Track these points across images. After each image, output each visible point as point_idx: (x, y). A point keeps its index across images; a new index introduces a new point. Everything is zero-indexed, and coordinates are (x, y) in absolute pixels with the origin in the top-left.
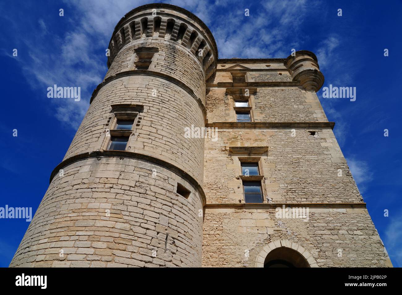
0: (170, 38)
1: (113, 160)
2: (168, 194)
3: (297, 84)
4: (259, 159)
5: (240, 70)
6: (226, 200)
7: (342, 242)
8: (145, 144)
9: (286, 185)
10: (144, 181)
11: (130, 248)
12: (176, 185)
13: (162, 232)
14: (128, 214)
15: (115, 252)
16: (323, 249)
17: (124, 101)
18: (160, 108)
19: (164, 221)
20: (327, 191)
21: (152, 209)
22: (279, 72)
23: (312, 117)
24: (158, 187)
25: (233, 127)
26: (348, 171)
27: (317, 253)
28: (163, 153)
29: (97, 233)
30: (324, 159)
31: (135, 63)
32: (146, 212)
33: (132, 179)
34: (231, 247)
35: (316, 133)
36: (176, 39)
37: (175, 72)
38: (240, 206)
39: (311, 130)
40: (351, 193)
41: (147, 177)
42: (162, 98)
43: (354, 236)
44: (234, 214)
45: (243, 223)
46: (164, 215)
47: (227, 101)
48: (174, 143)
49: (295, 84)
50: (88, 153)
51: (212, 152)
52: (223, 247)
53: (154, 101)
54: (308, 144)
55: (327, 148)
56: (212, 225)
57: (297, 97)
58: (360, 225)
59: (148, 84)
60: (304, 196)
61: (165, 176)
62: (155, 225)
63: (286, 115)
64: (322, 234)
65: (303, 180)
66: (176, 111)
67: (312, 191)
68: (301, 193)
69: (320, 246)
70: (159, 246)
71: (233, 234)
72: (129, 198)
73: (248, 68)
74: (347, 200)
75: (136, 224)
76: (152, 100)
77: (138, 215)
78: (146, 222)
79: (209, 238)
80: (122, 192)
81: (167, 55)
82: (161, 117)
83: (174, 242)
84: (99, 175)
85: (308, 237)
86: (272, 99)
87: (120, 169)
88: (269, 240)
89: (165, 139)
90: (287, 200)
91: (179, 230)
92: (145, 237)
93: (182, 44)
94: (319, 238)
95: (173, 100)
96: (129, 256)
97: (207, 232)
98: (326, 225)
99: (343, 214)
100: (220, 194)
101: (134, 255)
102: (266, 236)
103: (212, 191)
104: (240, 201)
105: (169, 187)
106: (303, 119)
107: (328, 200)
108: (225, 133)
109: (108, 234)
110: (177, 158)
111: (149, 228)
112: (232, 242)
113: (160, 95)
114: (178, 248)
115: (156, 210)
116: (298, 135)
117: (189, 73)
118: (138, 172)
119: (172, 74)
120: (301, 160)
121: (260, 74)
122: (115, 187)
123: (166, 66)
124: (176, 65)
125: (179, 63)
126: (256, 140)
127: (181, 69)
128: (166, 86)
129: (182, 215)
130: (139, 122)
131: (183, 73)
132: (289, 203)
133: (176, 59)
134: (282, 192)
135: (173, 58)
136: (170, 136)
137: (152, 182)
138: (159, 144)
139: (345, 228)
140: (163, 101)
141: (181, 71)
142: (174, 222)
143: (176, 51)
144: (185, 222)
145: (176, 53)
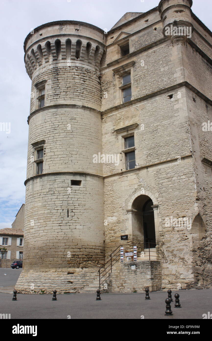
0: (52, 60)
1: (38, 180)
2: (66, 189)
3: (165, 40)
4: (134, 133)
5: (124, 39)
6: (115, 170)
7: (173, 185)
8: (50, 165)
9: (147, 151)
10: (52, 187)
11: (52, 220)
12: (70, 182)
13: (65, 209)
14: (48, 205)
15: (47, 222)
16: (162, 192)
17: (36, 137)
18: (54, 135)
19: (65, 203)
20: (171, 150)
21: (58, 200)
22: (154, 27)
23: (172, 78)
24: (59, 187)
25: (118, 109)
26: (188, 129)
27: (158, 195)
28: (60, 166)
29: (40, 217)
30: (174, 121)
31: (37, 98)
32: (56, 202)
33: (47, 188)
34: (117, 200)
35: (173, 96)
36: (56, 58)
37: (60, 96)
38: (121, 174)
39: (170, 94)
40: (186, 147)
41: (53, 185)
42: (54, 126)
43: (180, 180)
44: (118, 179)
45: (123, 184)
46: (65, 201)
47: (114, 83)
48: (65, 156)
49: (164, 40)
50: (29, 179)
51: (107, 136)
52: (113, 201)
53: (50, 131)
54: (166, 110)
55: (177, 110)
56: (108, 189)
57: (165, 56)
58: (185, 171)
59: (45, 118)
60: (157, 158)
61: (62, 180)
62: (61, 207)
63: (155, 82)
64: (163, 183)
65: (158, 144)
66: (64, 132)
67: (162, 152)
68: (155, 156)
69: (160, 190)
70: (64, 215)
71: (118, 192)
72: (47, 198)
73: (130, 34)
74: (182, 154)
75: (52, 209)
76: (49, 131)
77: (52, 205)
78: (56, 207)
79: (107, 197)
80: (44, 196)
81: (53, 82)
82: (55, 142)
83: (72, 211)
84: (35, 190)
85: (155, 186)
87: (41, 184)
88: (135, 192)
89: (59, 156)
90: (147, 163)
91: (75, 204)
92: (57, 214)
93: (63, 59)
94: (161, 185)
95: (61, 123)
96: (52, 223)
97: (106, 194)
98: (166, 175)
99: (178, 165)
100: (112, 167)
101: (54, 222)
102: (134, 190)
103: (108, 166)
104: (122, 170)
105: (66, 185)
106: (165, 83)
107: (171, 157)
108: (114, 117)
109: (43, 216)
110: (68, 166)
111: (58, 209)
112: (117, 197)
113: (52, 124)
114: (75, 213)
115: (61, 200)
116: (160, 102)
117: (71, 87)
118: (49, 184)
119: (58, 99)
120: (159, 127)
121: (139, 37)
122: (41, 194)
123: (53, 94)
124: (60, 88)
125: (62, 83)
126: (132, 117)
127: (64, 89)
128: (55, 114)
129: (76, 196)
130: (45, 151)
131: (66, 92)
132: (148, 164)
133: (60, 81)
134: (145, 157)
135: (57, 81)
136: (62, 153)
137: (56, 186)
138: (57, 162)
139: (177, 175)
140: (55, 128)
141: (64, 91)
142: (71, 202)
143: (58, 72)
144: (79, 199)
145: (59, 74)
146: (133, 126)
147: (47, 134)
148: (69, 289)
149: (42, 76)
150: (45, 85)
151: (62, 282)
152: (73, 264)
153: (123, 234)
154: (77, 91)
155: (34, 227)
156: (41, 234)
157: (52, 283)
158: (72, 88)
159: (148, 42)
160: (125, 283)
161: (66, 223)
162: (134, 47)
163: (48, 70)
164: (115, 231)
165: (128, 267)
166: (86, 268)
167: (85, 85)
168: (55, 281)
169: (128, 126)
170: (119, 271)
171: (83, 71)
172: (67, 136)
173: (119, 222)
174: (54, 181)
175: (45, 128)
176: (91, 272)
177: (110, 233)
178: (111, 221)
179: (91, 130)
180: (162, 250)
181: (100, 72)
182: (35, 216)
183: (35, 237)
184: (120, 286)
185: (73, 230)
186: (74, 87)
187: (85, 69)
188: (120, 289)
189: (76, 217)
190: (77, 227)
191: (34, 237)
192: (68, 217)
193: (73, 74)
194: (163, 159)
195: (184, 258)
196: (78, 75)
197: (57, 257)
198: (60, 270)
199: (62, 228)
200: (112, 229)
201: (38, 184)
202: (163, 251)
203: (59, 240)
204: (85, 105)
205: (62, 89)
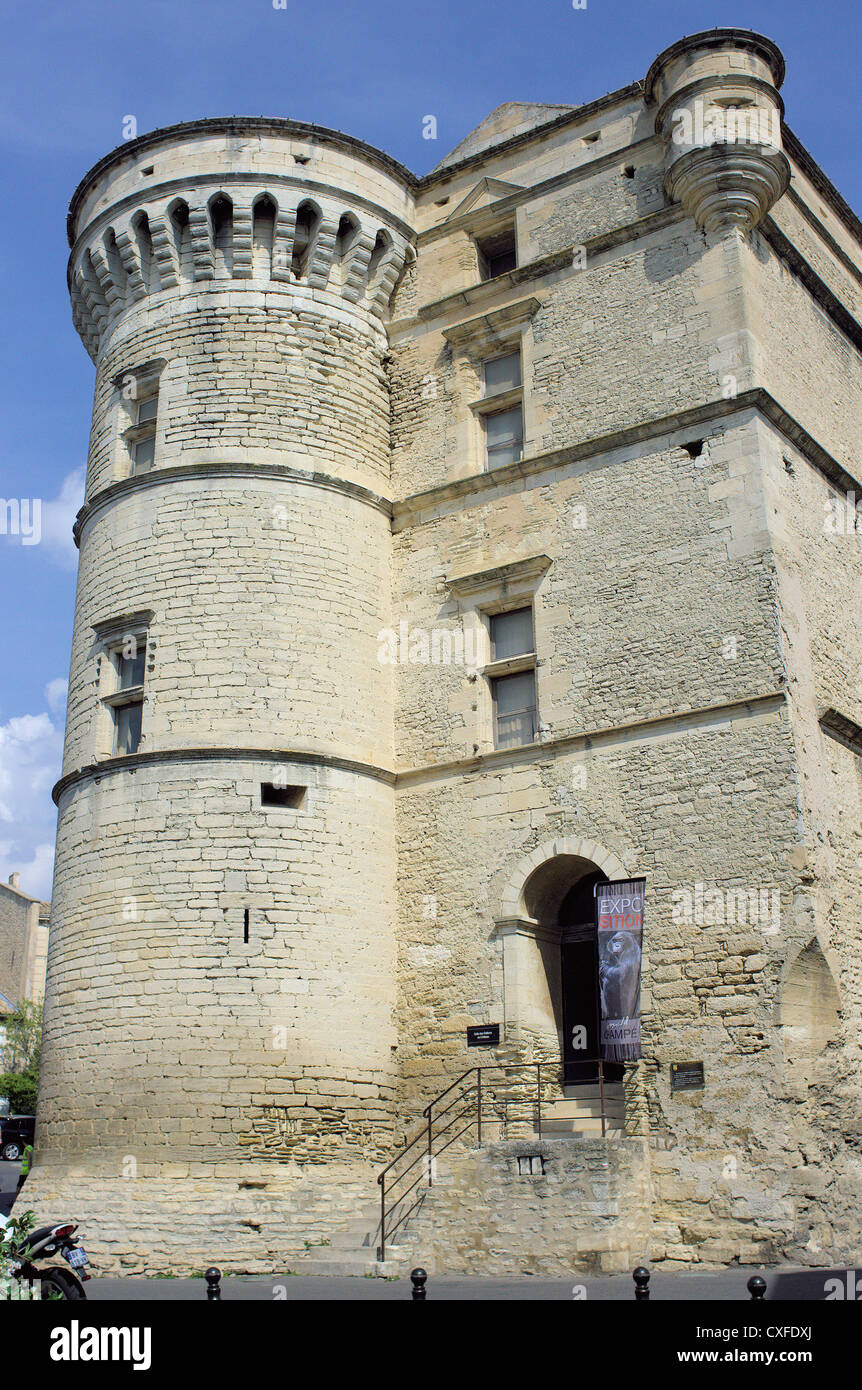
0: (192, 279)
1: (120, 779)
2: (238, 821)
3: (673, 218)
4: (531, 595)
5: (495, 206)
6: (446, 751)
7: (700, 818)
8: (172, 717)
9: (589, 674)
10: (183, 811)
11: (176, 951)
12: (258, 792)
13: (233, 905)
14: (160, 889)
15: (153, 963)
16: (652, 845)
17: (114, 598)
18: (191, 590)
19: (235, 882)
20: (693, 670)
21: (206, 865)
22: (623, 165)
23: (702, 374)
24: (212, 813)
25: (466, 494)
26: (767, 584)
27: (634, 859)
28: (217, 724)
29: (121, 937)
30: (708, 551)
31: (123, 435)
32: (193, 877)
33: (159, 814)
34: (454, 873)
35: (705, 445)
36: (207, 271)
38: (474, 765)
39: (691, 438)
40: (759, 661)
41: (186, 800)
42: (193, 552)
43: (734, 798)
44: (461, 787)
45: (480, 807)
46: (235, 870)
47: (450, 385)
49: (667, 219)
50: (76, 771)
51: (412, 605)
52: (438, 877)
53: (177, 573)
54: (671, 503)
55: (722, 507)
56: (413, 826)
58: (753, 761)
59: (154, 518)
60: (631, 700)
61: (224, 782)
62: (216, 896)
63: (625, 387)
64: (656, 806)
65: (637, 644)
66: (236, 578)
67: (653, 677)
68: (624, 692)
69: (645, 837)
70: (230, 933)
71: (458, 840)
72: (159, 856)
73: (521, 188)
74: (740, 689)
75: (179, 905)
76: (170, 575)
77: (180, 888)
78: (198, 895)
80: (144, 847)
81: (194, 369)
82: (199, 620)
83: (266, 916)
84: (103, 819)
85: (622, 819)
86: (588, 326)
87: (132, 797)
88: (534, 841)
89: (215, 681)
90: (587, 721)
91: (276, 888)
92: (200, 926)
93: (235, 276)
94: (648, 817)
95: (224, 542)
96: (176, 966)
98: (671, 777)
99: (722, 734)
100: (431, 736)
101: (184, 962)
102: (527, 834)
104: (476, 748)
105: (241, 804)
106: (672, 393)
107: (692, 700)
108: (444, 525)
109: (137, 935)
110: (252, 722)
111: (204, 906)
112: (455, 862)
113: (189, 545)
114: (279, 927)
115: (216, 865)
116: (648, 472)
117: (270, 393)
118: (167, 795)
119: (213, 442)
120: (641, 574)
121: (559, 202)
122: (132, 840)
123: (194, 418)
124: (222, 395)
125: (233, 376)
126: (524, 530)
127: (242, 399)
128: (202, 503)
129: (282, 854)
130: (152, 657)
131: (250, 414)
132: (591, 728)
133: (222, 366)
134: (577, 697)
135: (211, 367)
136: (226, 667)
137: (198, 807)
138: (202, 704)
139: (717, 776)
140: (200, 562)
141: (242, 407)
142: (261, 877)
143: (218, 328)
144: (293, 867)
145: (218, 336)
146: (529, 566)
147: (162, 585)
148: (247, 1256)
149: (146, 344)
150: (157, 380)
151: (215, 1224)
152: (262, 1147)
153: (477, 1022)
154: (296, 410)
155: (94, 982)
156: (125, 1013)
157: (172, 1227)
158: (276, 398)
159: (598, 224)
160: (491, 1235)
161: (238, 968)
162: (536, 243)
163: (175, 320)
164: (443, 1005)
165: (508, 1162)
166: (315, 1162)
167: (327, 388)
168: (185, 1219)
169: (507, 567)
170: (463, 1182)
171: (319, 331)
172: (250, 597)
173: (459, 969)
174: (189, 786)
175: (155, 560)
176: (340, 1184)
177: (422, 1015)
178: (426, 962)
179: (346, 578)
180: (652, 1094)
181: (388, 338)
182: (101, 932)
183: (100, 1025)
184: (471, 1248)
185: (267, 999)
186: (282, 395)
187: (330, 322)
188: (470, 1258)
189: (278, 942)
190: (285, 986)
191: (92, 1025)
192: (246, 941)
193: (278, 338)
194: (659, 708)
195: (750, 1131)
196: (299, 347)
197: (194, 1114)
198: (206, 1171)
199: (219, 987)
200: (430, 997)
201: (119, 797)
202: (658, 1096)
203: (206, 1042)
204: (326, 473)
205: (231, 399)
